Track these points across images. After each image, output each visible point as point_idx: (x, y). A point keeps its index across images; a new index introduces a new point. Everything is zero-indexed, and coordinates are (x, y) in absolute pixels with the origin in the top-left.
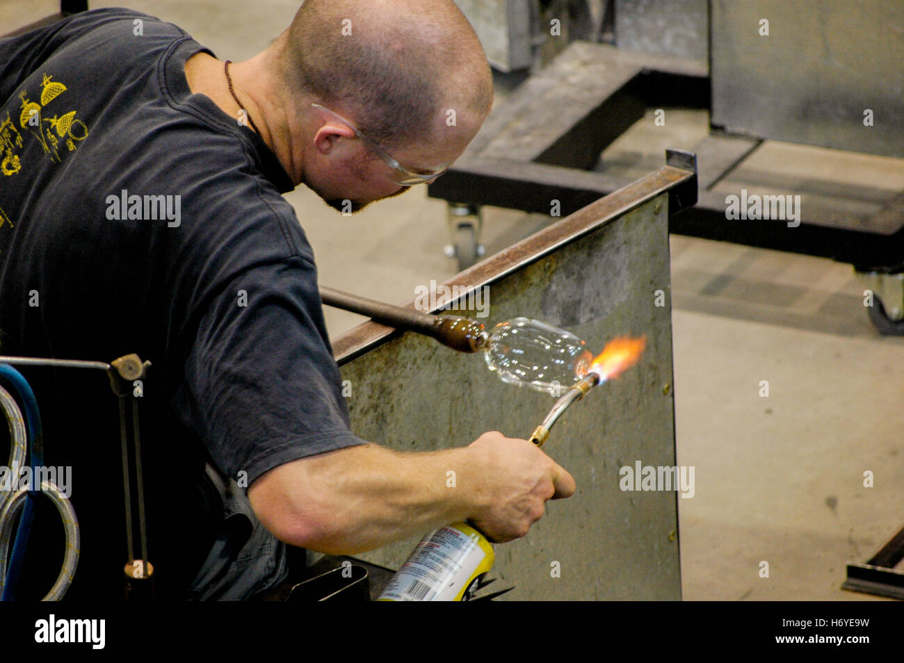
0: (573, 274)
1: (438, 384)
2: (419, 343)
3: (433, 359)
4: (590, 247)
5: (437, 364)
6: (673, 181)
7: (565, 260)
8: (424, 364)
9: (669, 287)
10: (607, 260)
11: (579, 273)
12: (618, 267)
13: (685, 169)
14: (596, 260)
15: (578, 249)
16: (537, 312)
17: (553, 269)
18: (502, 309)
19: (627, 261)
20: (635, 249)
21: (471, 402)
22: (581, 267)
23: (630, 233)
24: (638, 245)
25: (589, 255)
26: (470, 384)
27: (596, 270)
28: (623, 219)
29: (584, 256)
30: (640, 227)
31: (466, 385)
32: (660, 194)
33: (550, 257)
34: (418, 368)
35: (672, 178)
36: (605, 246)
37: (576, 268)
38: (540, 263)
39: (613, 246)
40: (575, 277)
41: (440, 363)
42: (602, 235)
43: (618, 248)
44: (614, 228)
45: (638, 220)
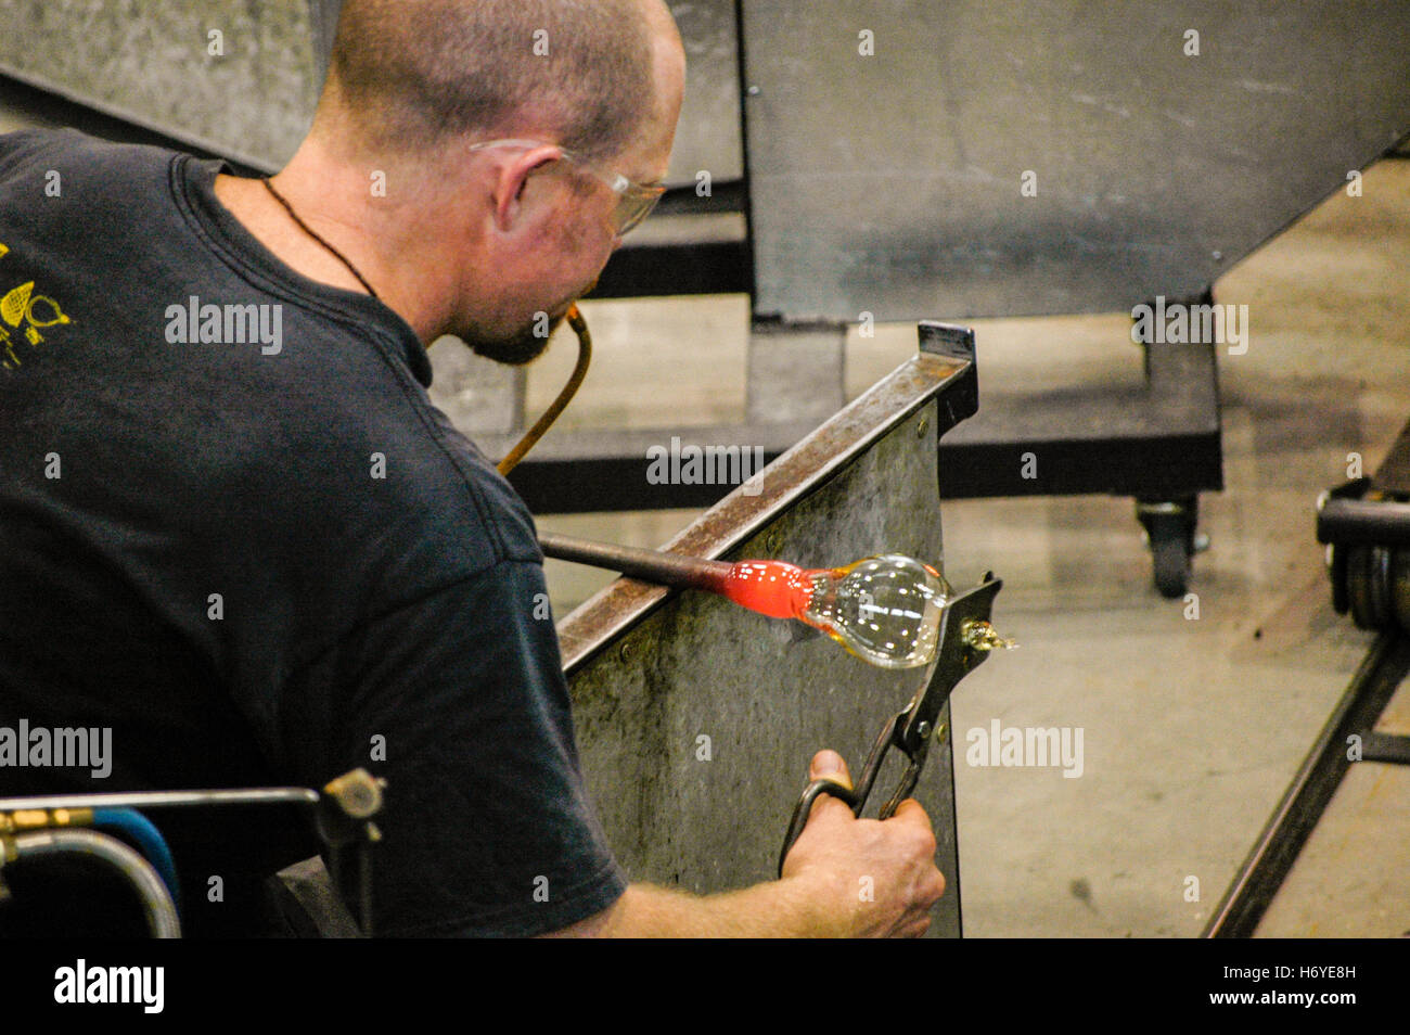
0: (809, 550)
1: (621, 760)
2: (594, 692)
3: (614, 717)
4: (831, 505)
5: (620, 726)
6: (940, 379)
7: (795, 528)
8: (602, 729)
9: (941, 559)
10: (854, 524)
11: (817, 550)
12: (871, 532)
13: (955, 357)
14: (839, 524)
15: (814, 507)
16: (758, 621)
17: (779, 545)
18: (709, 621)
19: (883, 522)
20: (893, 500)
21: (670, 787)
22: (819, 538)
23: (885, 473)
24: (897, 491)
25: (830, 516)
26: (667, 755)
27: (840, 540)
28: (875, 450)
29: (824, 518)
30: (899, 462)
31: (662, 757)
32: (925, 402)
33: (774, 527)
34: (593, 736)
35: (939, 375)
36: (852, 499)
37: (813, 539)
38: (760, 538)
39: (862, 497)
40: (811, 556)
41: (624, 725)
42: (847, 480)
43: (870, 500)
44: (864, 467)
45: (896, 451)
